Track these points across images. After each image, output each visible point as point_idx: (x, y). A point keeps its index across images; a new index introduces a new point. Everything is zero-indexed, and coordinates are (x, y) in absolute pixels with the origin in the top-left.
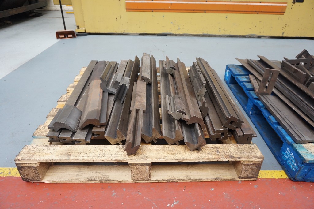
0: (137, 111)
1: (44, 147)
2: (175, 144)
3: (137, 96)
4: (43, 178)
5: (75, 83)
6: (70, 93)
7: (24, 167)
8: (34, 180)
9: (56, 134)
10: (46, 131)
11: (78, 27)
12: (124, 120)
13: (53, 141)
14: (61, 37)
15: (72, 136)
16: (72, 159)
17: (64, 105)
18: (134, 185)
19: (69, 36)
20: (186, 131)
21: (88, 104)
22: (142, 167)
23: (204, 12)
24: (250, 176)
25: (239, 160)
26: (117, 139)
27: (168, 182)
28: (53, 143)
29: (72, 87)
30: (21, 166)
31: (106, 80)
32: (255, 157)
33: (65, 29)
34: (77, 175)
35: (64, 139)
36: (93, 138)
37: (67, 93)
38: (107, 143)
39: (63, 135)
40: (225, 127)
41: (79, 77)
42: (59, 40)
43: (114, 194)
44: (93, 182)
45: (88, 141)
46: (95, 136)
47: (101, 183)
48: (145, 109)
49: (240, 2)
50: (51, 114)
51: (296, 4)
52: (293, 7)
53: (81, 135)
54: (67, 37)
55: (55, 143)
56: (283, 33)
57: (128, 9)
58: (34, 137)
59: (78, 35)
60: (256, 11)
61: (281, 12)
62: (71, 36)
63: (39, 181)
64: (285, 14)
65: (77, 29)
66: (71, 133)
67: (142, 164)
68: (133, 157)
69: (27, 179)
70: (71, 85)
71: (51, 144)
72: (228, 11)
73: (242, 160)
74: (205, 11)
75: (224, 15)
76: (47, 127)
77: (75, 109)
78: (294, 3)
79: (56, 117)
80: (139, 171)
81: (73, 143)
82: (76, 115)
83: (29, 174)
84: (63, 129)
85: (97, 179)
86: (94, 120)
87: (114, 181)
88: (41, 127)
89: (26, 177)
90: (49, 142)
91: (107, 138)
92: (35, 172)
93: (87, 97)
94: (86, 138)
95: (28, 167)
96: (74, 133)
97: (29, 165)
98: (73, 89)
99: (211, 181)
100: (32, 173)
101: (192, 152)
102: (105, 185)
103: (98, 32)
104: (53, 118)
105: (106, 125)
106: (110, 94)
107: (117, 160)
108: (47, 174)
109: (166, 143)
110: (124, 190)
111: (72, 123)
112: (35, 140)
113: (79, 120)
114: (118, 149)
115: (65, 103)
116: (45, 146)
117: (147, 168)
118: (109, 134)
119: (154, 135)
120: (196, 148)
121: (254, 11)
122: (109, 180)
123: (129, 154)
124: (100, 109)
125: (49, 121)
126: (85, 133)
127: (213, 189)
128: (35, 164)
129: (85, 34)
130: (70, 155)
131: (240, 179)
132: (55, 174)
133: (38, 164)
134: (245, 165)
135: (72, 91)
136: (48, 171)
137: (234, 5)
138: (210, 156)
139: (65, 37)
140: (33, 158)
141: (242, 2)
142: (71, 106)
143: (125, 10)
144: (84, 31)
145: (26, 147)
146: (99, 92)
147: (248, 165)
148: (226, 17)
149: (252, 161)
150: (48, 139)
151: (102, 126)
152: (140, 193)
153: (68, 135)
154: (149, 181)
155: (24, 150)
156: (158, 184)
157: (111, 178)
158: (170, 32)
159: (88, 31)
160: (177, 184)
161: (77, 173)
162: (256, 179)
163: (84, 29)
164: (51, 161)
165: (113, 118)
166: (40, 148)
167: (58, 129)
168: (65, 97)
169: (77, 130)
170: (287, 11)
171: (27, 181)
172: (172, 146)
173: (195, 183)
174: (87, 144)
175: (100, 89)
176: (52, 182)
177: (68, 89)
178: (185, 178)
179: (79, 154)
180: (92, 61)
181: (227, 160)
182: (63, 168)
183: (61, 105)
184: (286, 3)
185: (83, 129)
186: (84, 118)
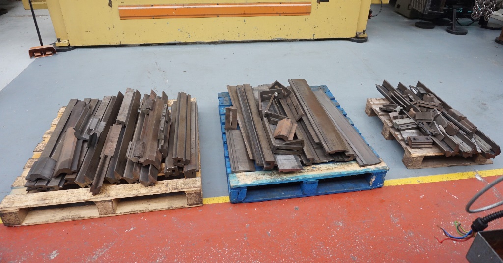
0: (106, 157)
1: (22, 196)
2: (134, 183)
3: (109, 142)
4: (22, 222)
5: (53, 129)
6: (47, 141)
7: (6, 214)
8: (14, 224)
9: (32, 184)
10: (23, 181)
11: (59, 40)
12: (92, 167)
13: (30, 190)
14: (36, 55)
15: (47, 184)
16: (48, 203)
17: (40, 155)
18: (102, 219)
19: (47, 53)
20: (143, 172)
21: (62, 153)
22: (106, 203)
23: (216, 16)
24: (195, 202)
25: (182, 191)
26: (86, 183)
27: (130, 214)
28: (30, 192)
29: (49, 134)
30: (3, 213)
31: (80, 129)
32: (194, 187)
33: (42, 45)
34: (53, 216)
35: (40, 188)
36: (66, 184)
37: (44, 140)
38: (78, 187)
39: (39, 184)
40: (175, 166)
41: (56, 121)
42: (34, 59)
43: (83, 228)
44: (66, 220)
45: (61, 187)
46: (68, 182)
47: (74, 220)
48: (113, 155)
49: (257, 4)
50: (28, 164)
51: (321, 3)
52: (318, 7)
53: (54, 183)
54: (45, 54)
55: (33, 191)
56: (314, 35)
57: (122, 17)
58: (12, 188)
59: (59, 51)
60: (277, 13)
61: (306, 13)
62: (50, 53)
63: (19, 224)
64: (311, 14)
65: (57, 42)
66: (46, 182)
67: (105, 201)
68: (98, 196)
69: (8, 223)
70: (48, 131)
71: (28, 192)
72: (244, 14)
73: (185, 190)
74: (218, 16)
75: (242, 18)
76: (24, 178)
77: (50, 160)
78: (318, 2)
79: (33, 168)
80: (104, 207)
81: (48, 190)
82: (50, 165)
83: (10, 219)
84: (39, 179)
85: (70, 218)
86: (66, 169)
87: (84, 217)
88: (19, 178)
89: (8, 222)
90: (26, 191)
91: (77, 183)
92: (15, 217)
93: (62, 145)
94: (59, 185)
95: (10, 213)
96: (49, 181)
97: (10, 211)
98: (49, 136)
99: (166, 210)
100: (12, 218)
101: (147, 188)
102: (76, 221)
103: (87, 45)
104: (30, 169)
105: (77, 172)
106: (84, 141)
107: (84, 200)
108: (26, 218)
109: (127, 183)
110: (93, 223)
111: (46, 173)
112: (13, 190)
113: (53, 169)
114: (87, 191)
115: (41, 152)
116: (23, 194)
117: (110, 203)
118: (79, 179)
119: (116, 177)
120: (149, 184)
121: (275, 12)
122: (80, 218)
123: (95, 194)
124: (72, 158)
125: (26, 172)
126: (59, 180)
127: (165, 216)
128: (15, 210)
129: (69, 48)
130: (45, 200)
131: (189, 206)
132: (33, 217)
133: (18, 210)
134: (188, 194)
135: (49, 138)
136: (27, 216)
137: (251, 7)
138: (159, 190)
139: (42, 55)
140: (13, 206)
141: (259, 3)
142: (46, 158)
143: (119, 18)
144: (67, 45)
145: (6, 197)
146: (73, 141)
147: (190, 194)
148: (244, 21)
149: (192, 191)
150: (26, 189)
151: (73, 173)
152: (105, 225)
153: (43, 184)
154: (114, 215)
155: (5, 200)
156: (122, 216)
157: (82, 216)
158: (178, 41)
159: (72, 44)
160: (138, 214)
161: (52, 215)
162: (202, 205)
163: (67, 42)
164: (29, 206)
165: (84, 165)
166: (18, 197)
167: (35, 179)
168: (41, 146)
169: (51, 178)
170: (313, 11)
171: (8, 225)
172: (132, 185)
173: (152, 212)
174: (61, 189)
175: (74, 137)
176: (30, 224)
177: (45, 136)
178: (144, 210)
179: (53, 198)
180: (72, 100)
181: (173, 191)
182: (40, 212)
183: (37, 156)
184: (310, 3)
185: (57, 177)
186: (58, 168)
